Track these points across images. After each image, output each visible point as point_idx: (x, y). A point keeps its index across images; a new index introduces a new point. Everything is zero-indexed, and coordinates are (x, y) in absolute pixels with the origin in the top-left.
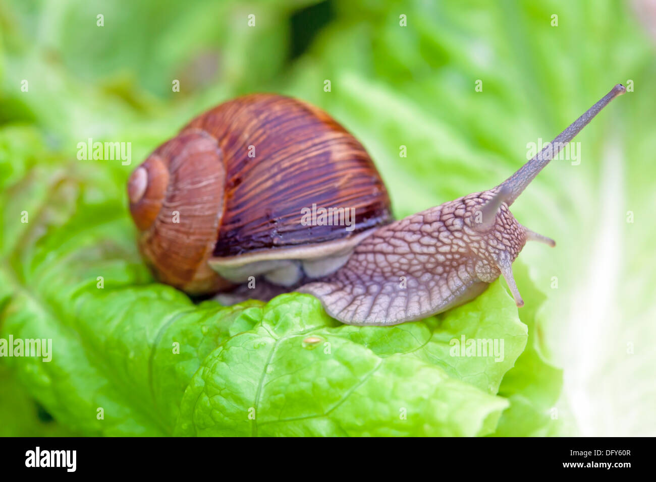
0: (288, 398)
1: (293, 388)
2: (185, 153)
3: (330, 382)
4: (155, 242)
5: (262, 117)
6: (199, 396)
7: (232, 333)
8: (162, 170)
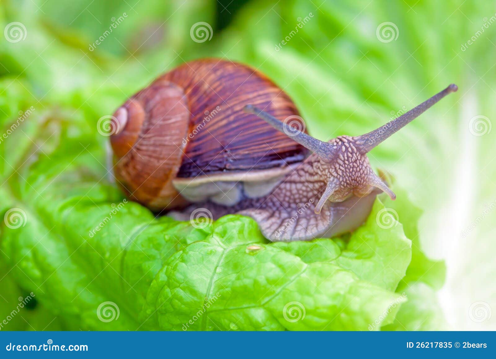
0: (234, 291)
1: (238, 284)
2: (158, 98)
3: (267, 279)
4: (131, 165)
5: (219, 73)
6: (162, 288)
7: (189, 242)
8: (139, 109)
